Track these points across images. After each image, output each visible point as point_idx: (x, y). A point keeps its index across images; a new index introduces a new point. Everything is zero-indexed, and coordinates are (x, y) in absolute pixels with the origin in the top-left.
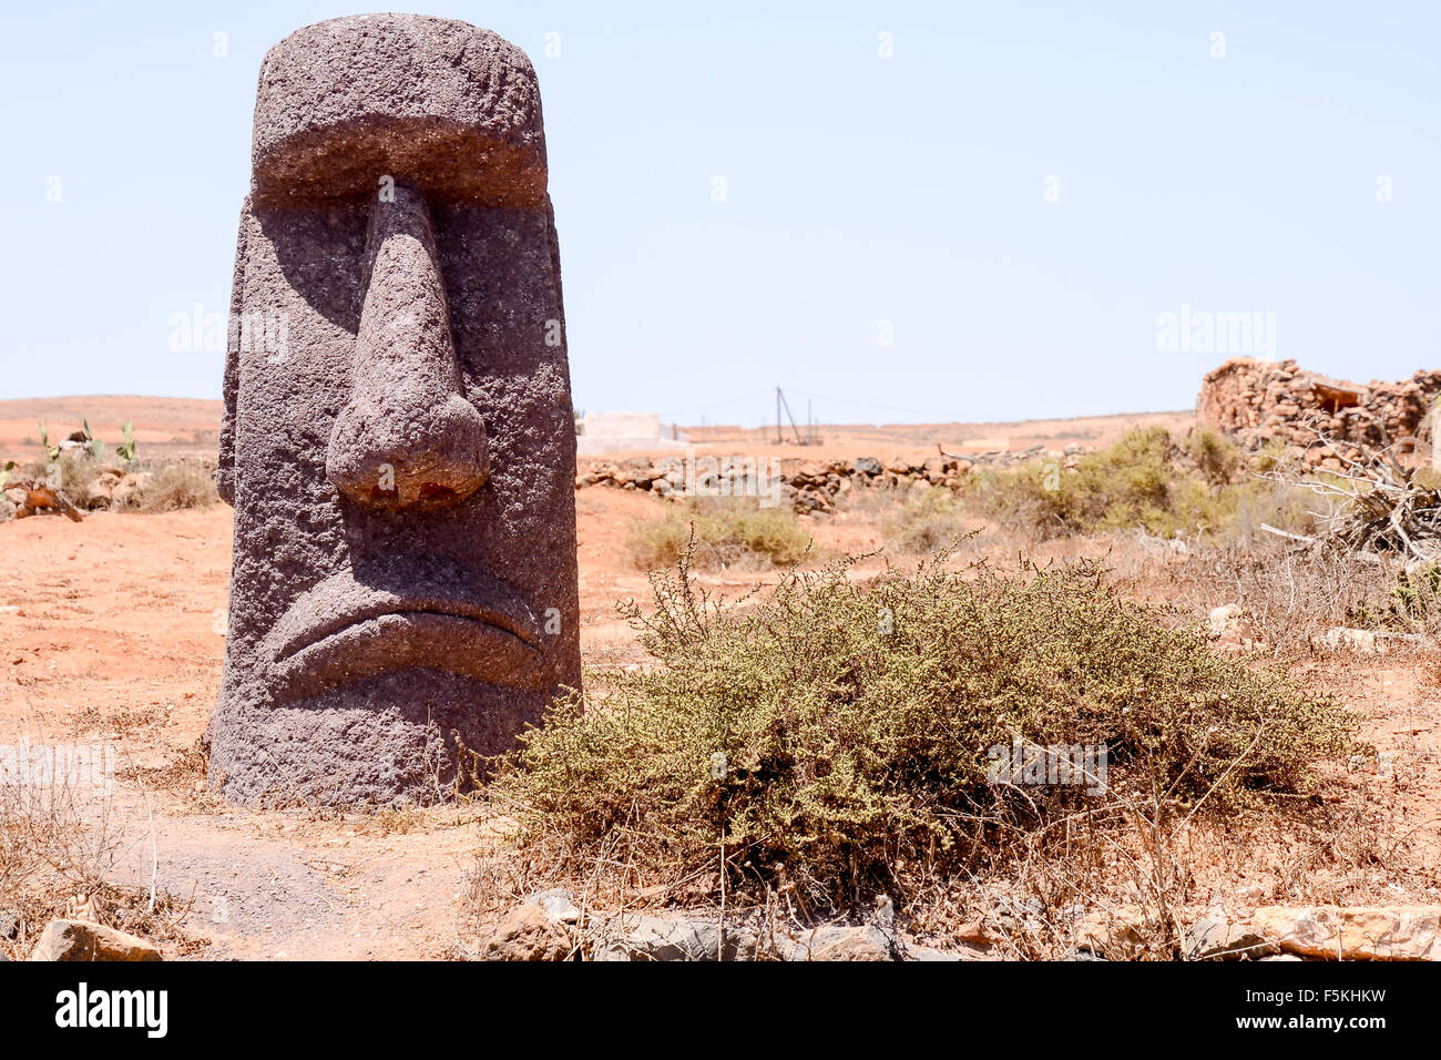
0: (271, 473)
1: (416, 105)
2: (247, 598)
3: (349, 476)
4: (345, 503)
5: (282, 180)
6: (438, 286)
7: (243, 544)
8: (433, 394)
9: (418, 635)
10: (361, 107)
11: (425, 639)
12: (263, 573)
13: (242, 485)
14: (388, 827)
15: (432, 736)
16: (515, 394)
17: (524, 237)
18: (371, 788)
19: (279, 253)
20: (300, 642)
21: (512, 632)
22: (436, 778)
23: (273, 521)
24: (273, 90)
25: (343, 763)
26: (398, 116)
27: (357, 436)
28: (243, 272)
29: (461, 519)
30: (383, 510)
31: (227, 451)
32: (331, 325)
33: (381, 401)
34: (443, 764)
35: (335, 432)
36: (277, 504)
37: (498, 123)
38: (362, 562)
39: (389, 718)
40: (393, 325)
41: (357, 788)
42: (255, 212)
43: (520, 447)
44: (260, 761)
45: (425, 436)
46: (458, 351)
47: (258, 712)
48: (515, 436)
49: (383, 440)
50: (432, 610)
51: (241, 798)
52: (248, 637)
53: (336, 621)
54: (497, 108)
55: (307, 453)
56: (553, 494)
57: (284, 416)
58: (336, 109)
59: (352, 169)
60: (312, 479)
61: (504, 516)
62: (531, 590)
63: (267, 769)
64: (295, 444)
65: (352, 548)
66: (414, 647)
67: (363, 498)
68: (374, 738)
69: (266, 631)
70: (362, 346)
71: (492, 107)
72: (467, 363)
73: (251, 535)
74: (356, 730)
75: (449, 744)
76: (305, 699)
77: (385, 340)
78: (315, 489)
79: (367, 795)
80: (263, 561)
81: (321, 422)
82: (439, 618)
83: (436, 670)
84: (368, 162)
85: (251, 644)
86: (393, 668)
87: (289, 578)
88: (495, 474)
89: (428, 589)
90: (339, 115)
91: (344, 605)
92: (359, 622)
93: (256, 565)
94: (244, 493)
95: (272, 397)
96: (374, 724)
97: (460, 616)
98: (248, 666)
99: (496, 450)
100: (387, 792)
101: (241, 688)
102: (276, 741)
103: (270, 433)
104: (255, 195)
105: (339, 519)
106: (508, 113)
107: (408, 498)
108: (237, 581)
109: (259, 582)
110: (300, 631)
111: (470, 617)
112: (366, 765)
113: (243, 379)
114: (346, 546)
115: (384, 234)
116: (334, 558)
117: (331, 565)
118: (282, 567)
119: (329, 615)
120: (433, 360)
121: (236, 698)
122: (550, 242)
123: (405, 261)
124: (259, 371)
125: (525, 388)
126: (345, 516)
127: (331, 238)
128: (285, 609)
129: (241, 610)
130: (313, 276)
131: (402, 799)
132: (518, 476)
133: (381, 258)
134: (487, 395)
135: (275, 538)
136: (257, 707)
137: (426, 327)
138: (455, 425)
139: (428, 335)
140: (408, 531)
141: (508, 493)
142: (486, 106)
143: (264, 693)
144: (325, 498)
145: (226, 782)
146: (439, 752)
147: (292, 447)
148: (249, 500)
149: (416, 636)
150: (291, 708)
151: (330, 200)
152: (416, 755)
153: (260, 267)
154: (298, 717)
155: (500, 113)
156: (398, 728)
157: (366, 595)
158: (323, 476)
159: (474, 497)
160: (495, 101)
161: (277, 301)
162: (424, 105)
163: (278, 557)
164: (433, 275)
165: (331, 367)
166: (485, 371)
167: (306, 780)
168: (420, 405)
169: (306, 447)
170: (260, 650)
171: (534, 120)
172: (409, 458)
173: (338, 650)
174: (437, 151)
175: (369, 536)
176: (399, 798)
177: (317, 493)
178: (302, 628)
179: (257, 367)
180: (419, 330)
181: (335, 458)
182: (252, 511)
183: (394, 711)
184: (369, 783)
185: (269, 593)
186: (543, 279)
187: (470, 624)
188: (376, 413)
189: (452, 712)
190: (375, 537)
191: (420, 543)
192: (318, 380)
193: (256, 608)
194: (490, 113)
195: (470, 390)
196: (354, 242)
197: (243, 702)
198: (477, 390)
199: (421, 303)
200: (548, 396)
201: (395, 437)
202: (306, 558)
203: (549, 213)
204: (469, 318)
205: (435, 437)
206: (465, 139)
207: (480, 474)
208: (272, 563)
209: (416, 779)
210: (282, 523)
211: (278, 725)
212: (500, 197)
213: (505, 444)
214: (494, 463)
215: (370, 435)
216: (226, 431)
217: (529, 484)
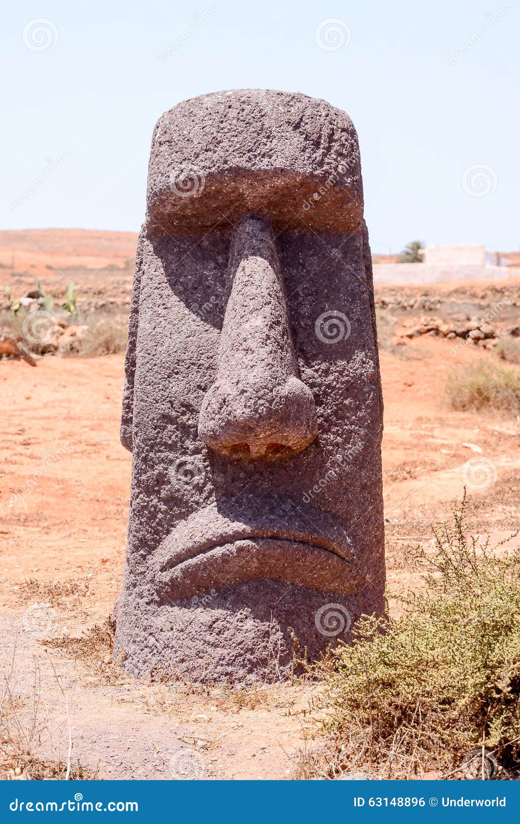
0: (159, 432)
1: (266, 160)
2: (141, 523)
3: (214, 437)
4: (211, 455)
5: (168, 215)
6: (281, 294)
7: (139, 484)
8: (276, 378)
9: (264, 555)
10: (226, 162)
11: (269, 558)
12: (152, 506)
13: (137, 441)
14: (241, 703)
15: (274, 630)
16: (337, 374)
17: (345, 254)
18: (230, 669)
19: (166, 268)
20: (179, 558)
21: (333, 552)
22: (276, 661)
23: (160, 468)
24: (163, 148)
25: (210, 650)
26: (253, 168)
27: (221, 409)
28: (139, 281)
29: (296, 467)
30: (239, 460)
31: (127, 413)
32: (202, 322)
33: (238, 383)
34: (283, 651)
35: (205, 403)
36: (163, 455)
37: (326, 172)
38: (223, 499)
39: (243, 616)
40: (247, 326)
41: (219, 669)
42: (149, 237)
43: (340, 414)
44: (150, 645)
45: (269, 410)
46: (295, 342)
47: (149, 608)
48: (336, 405)
49: (238, 412)
50: (274, 537)
51: (136, 671)
52: (142, 552)
53: (205, 544)
54: (326, 160)
55: (185, 418)
56: (366, 448)
57: (168, 391)
58: (208, 164)
59: (218, 207)
60: (188, 437)
61: (328, 465)
62: (347, 520)
63: (155, 651)
64: (177, 411)
65: (217, 488)
66: (262, 564)
67: (224, 452)
68: (232, 631)
69: (155, 548)
70: (225, 338)
71: (323, 160)
72: (302, 350)
73: (144, 477)
74: (219, 625)
75: (287, 637)
76: (182, 600)
77: (241, 337)
78: (190, 444)
79: (227, 674)
80: (152, 497)
81: (195, 395)
82: (279, 543)
83: (277, 581)
84: (231, 201)
85: (144, 557)
86: (246, 578)
87: (171, 510)
88: (322, 433)
89: (271, 521)
90: (209, 168)
91: (210, 532)
92: (221, 545)
93: (147, 499)
94: (139, 446)
95: (159, 376)
96: (231, 621)
97: (295, 541)
98: (141, 573)
99: (322, 416)
100: (242, 672)
101: (136, 589)
102: (162, 630)
103: (157, 402)
104: (149, 224)
105: (207, 467)
106: (334, 164)
107: (257, 453)
108: (134, 510)
109: (150, 512)
110: (178, 550)
111: (303, 542)
112: (226, 652)
113: (139, 362)
114: (212, 487)
115: (241, 256)
116: (204, 495)
117: (202, 500)
118: (166, 501)
119: (200, 539)
120: (276, 352)
121: (133, 596)
122: (364, 256)
123: (256, 277)
124: (150, 357)
125: (344, 369)
126: (212, 465)
127: (204, 256)
128: (168, 532)
129: (137, 532)
130: (190, 285)
131: (252, 677)
132: (339, 435)
133: (239, 274)
134: (316, 375)
135: (161, 480)
136: (148, 604)
137: (271, 327)
138: (292, 401)
139: (272, 333)
140: (257, 476)
141: (331, 448)
142: (318, 159)
143: (153, 594)
144: (197, 451)
145: (126, 658)
146: (279, 642)
147: (174, 413)
148: (142, 452)
149: (262, 557)
150: (172, 606)
151: (204, 228)
152: (263, 644)
153: (151, 279)
154: (177, 614)
155: (328, 164)
156: (250, 624)
157: (226, 525)
158: (196, 435)
159: (306, 451)
160: (324, 155)
161: (164, 304)
162: (272, 160)
163: (163, 494)
164: (277, 287)
165: (202, 354)
166: (315, 357)
167: (183, 661)
168: (266, 387)
169: (184, 413)
170: (150, 562)
171: (355, 169)
172: (258, 426)
173: (204, 566)
174: (281, 193)
175: (229, 480)
176: (249, 677)
177: (191, 447)
178: (180, 548)
179: (149, 354)
180: (266, 329)
181: (205, 423)
182: (145, 460)
183: (246, 611)
184: (228, 665)
185: (157, 520)
186: (359, 286)
187: (301, 547)
188: (234, 392)
189: (289, 613)
190: (233, 480)
191: (266, 485)
192: (193, 364)
193: (147, 531)
194: (321, 164)
195: (303, 371)
196: (220, 260)
197: (138, 600)
198: (309, 371)
199: (268, 309)
200: (361, 375)
201: (247, 411)
202: (183, 495)
203: (365, 234)
204: (303, 317)
205: (277, 411)
206: (302, 184)
207: (310, 436)
208: (159, 498)
209: (264, 662)
210: (166, 469)
211: (163, 619)
212: (328, 224)
213: (329, 411)
214: (321, 426)
215: (230, 409)
216: (127, 398)
217: (347, 441)
